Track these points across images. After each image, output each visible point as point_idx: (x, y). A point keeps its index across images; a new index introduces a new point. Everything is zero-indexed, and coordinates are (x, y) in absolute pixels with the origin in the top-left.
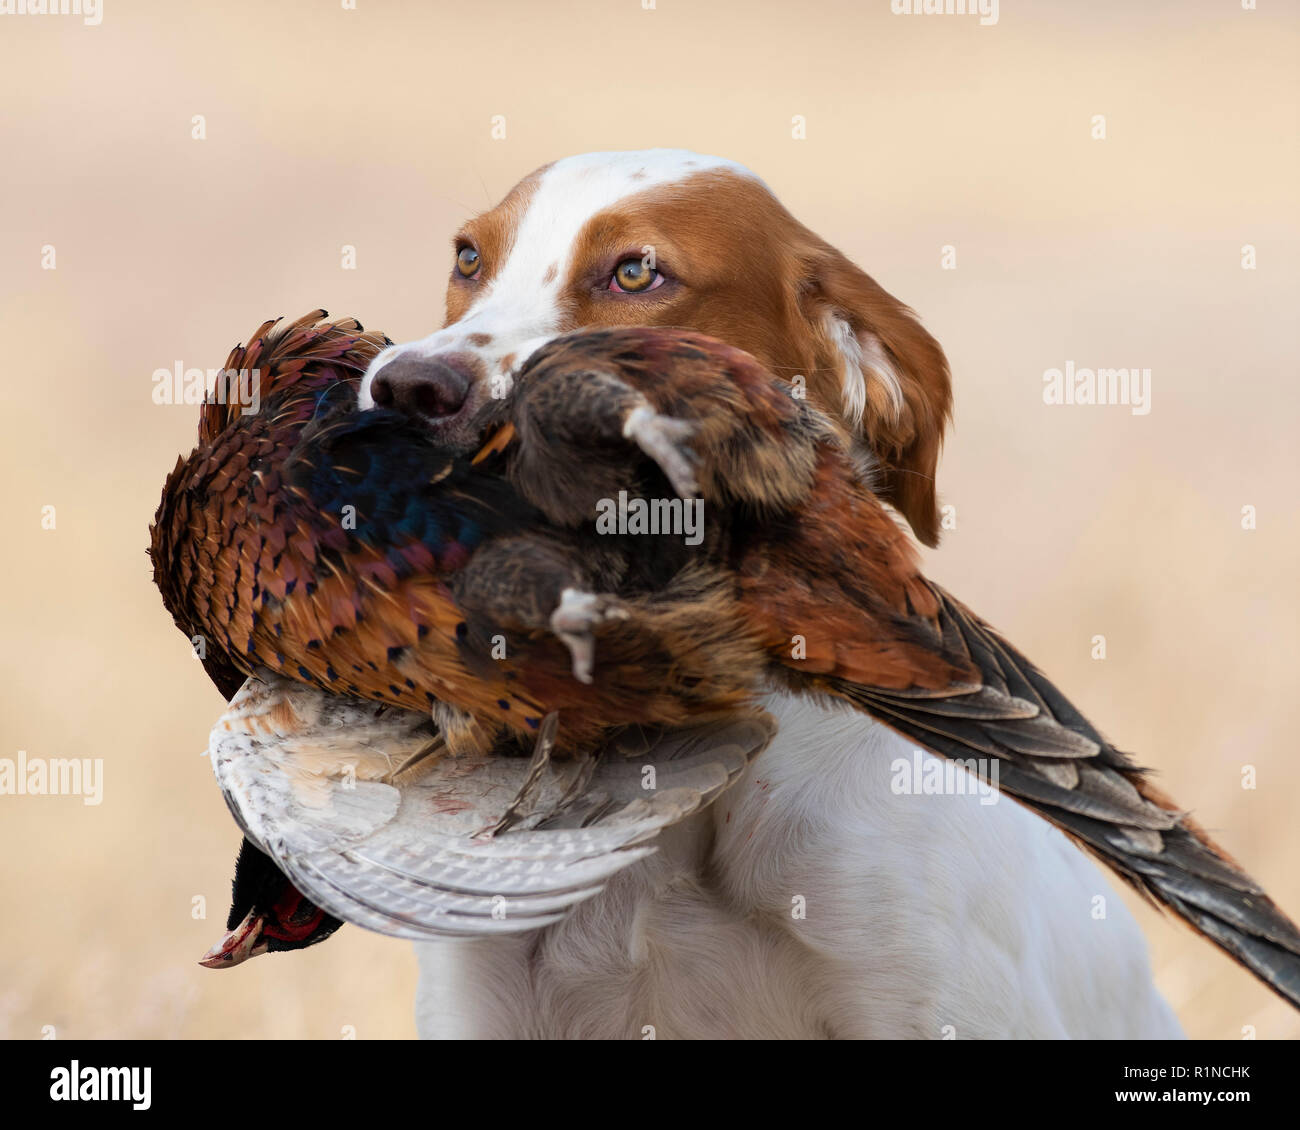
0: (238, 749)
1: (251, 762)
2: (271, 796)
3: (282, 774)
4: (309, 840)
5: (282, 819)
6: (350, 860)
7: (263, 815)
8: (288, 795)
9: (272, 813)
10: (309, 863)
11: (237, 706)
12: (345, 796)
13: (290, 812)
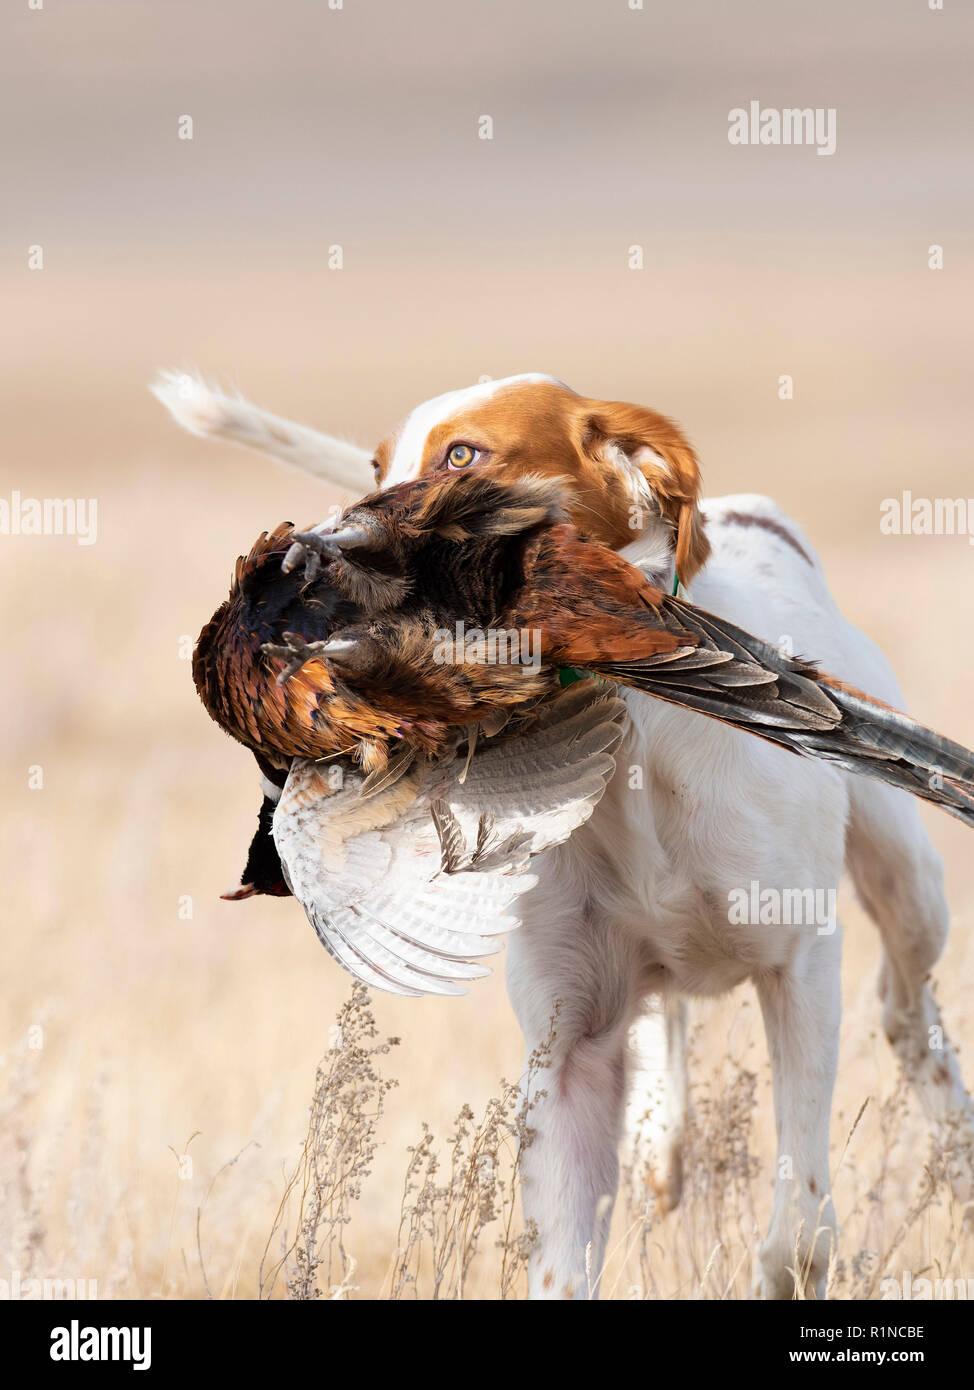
0: (289, 830)
1: (297, 839)
2: (309, 866)
3: (318, 845)
4: (329, 901)
5: (314, 885)
6: (357, 913)
7: (302, 883)
8: (319, 863)
9: (309, 882)
10: (329, 918)
11: (289, 790)
12: (356, 857)
13: (320, 878)
